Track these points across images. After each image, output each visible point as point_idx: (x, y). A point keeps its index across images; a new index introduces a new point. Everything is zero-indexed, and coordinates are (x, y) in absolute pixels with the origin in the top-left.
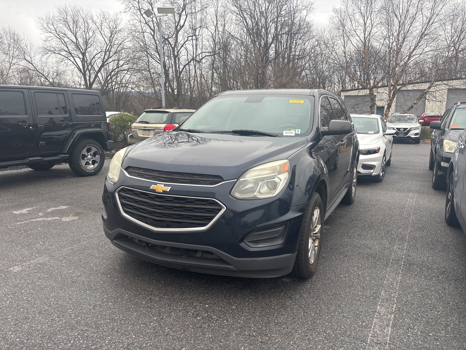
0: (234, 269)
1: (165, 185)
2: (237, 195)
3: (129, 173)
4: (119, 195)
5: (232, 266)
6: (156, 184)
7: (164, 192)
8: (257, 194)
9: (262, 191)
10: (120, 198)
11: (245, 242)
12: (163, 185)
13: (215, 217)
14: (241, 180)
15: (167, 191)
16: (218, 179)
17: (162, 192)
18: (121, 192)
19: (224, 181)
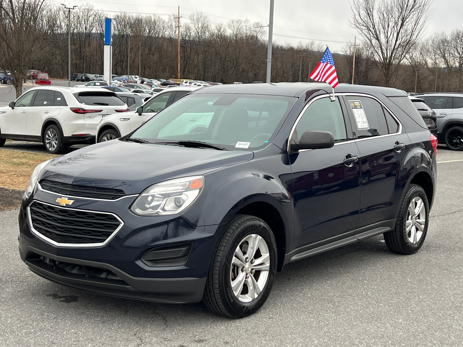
0: (133, 289)
1: (69, 199)
2: (138, 211)
3: (42, 186)
4: (31, 210)
5: (130, 286)
6: (61, 197)
7: (67, 206)
8: (161, 211)
9: (166, 208)
10: (31, 213)
11: (143, 260)
12: (67, 198)
13: (112, 233)
14: (143, 195)
15: (69, 205)
16: (119, 193)
17: (65, 205)
18: (33, 207)
19: (126, 195)
